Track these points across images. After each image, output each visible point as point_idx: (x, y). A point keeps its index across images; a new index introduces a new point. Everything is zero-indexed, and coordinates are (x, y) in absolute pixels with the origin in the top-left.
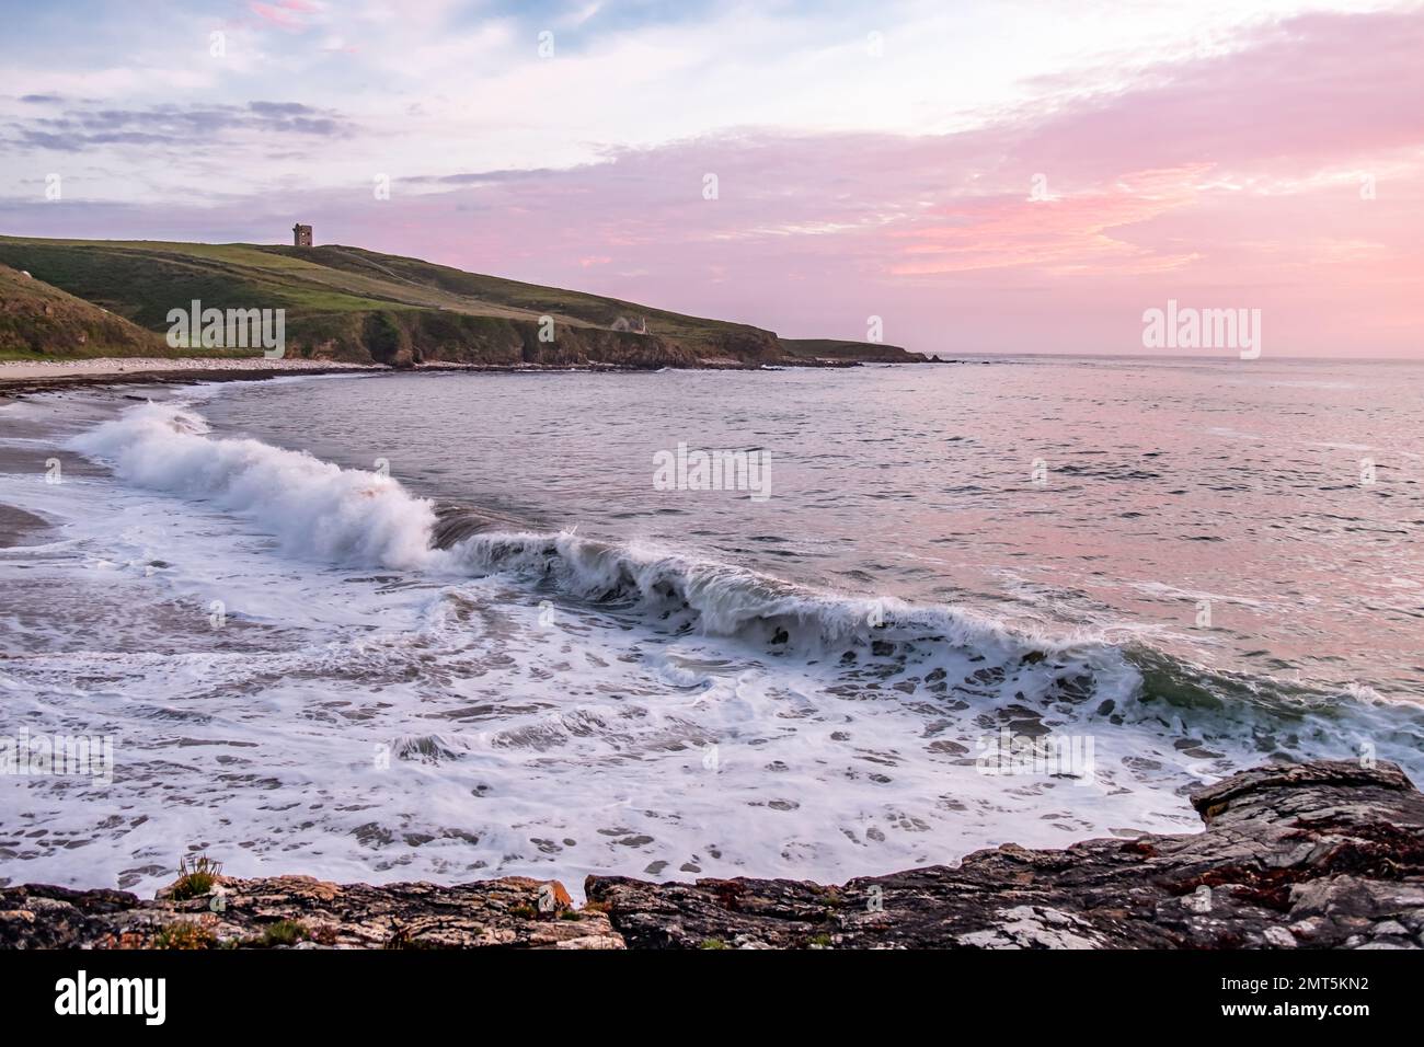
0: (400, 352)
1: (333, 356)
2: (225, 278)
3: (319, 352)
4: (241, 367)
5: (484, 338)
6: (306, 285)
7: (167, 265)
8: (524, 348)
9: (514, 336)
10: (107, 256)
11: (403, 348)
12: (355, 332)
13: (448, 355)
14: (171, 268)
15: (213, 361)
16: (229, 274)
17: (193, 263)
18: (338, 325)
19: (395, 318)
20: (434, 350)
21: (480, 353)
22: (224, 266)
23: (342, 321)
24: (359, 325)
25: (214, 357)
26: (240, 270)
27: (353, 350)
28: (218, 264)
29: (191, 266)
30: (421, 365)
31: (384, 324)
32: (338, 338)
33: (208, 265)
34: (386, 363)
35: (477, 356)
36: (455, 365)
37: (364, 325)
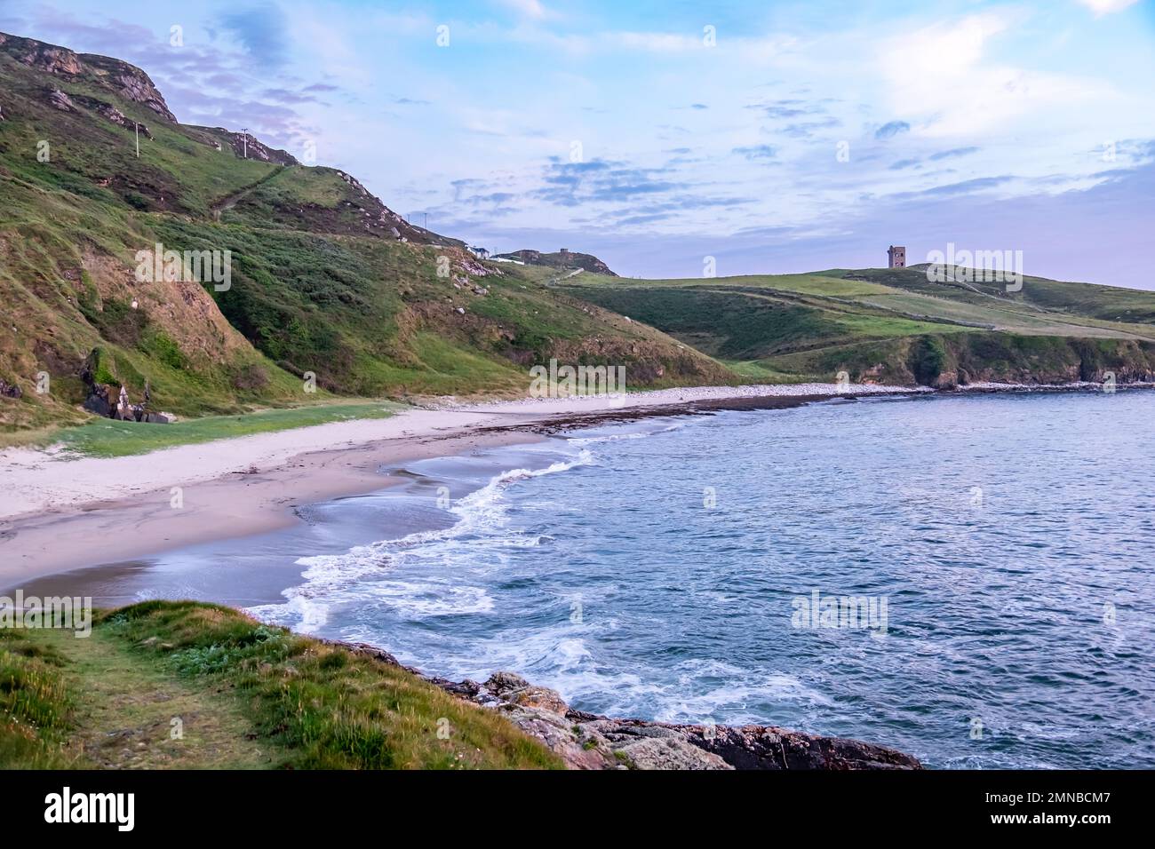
0: (942, 375)
1: (878, 380)
2: (798, 309)
3: (866, 376)
4: (790, 394)
5: (1037, 357)
6: (871, 311)
7: (752, 299)
8: (1081, 366)
9: (1070, 356)
10: (707, 293)
11: (945, 371)
12: (901, 358)
13: (996, 377)
14: (756, 301)
15: (768, 388)
16: (802, 305)
17: (775, 296)
18: (885, 350)
19: (942, 341)
20: (983, 371)
21: (1031, 373)
22: (800, 298)
23: (889, 346)
24: (905, 350)
25: (769, 384)
26: (813, 301)
27: (897, 374)
28: (795, 296)
29: (772, 299)
30: (965, 387)
31: (929, 348)
32: (884, 363)
33: (786, 297)
34: (929, 385)
35: (1027, 376)
36: (1001, 386)
37: (910, 350)
